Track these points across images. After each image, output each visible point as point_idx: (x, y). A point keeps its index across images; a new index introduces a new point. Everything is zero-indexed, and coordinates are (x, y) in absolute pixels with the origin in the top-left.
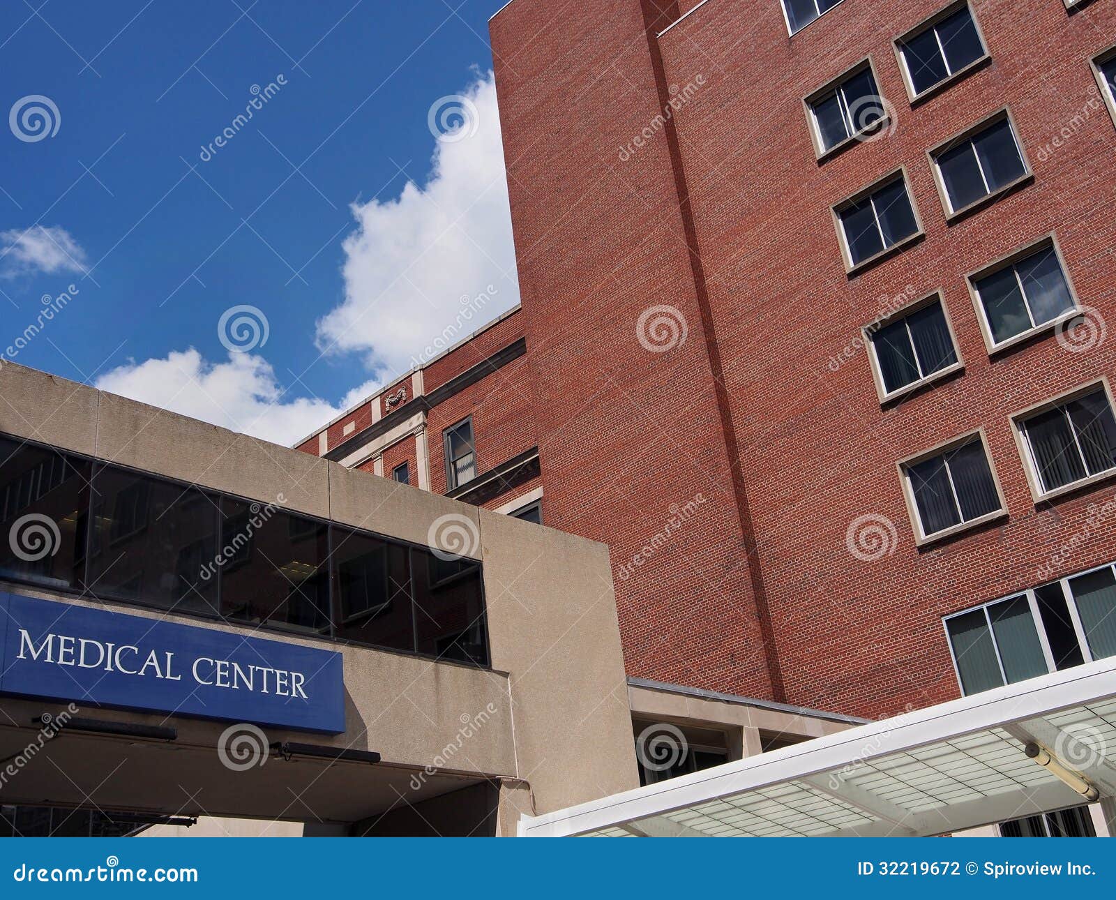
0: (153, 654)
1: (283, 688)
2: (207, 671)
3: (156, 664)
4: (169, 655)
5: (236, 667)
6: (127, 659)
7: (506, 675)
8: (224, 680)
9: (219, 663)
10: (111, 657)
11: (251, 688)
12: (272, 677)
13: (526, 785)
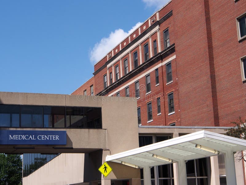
0: (31, 136)
1: (54, 138)
2: (40, 138)
3: (31, 137)
4: (33, 136)
5: (46, 136)
6: (26, 137)
7: (106, 129)
8: (43, 138)
9: (42, 136)
10: (24, 137)
11: (48, 139)
12: (52, 137)
13: (109, 150)
